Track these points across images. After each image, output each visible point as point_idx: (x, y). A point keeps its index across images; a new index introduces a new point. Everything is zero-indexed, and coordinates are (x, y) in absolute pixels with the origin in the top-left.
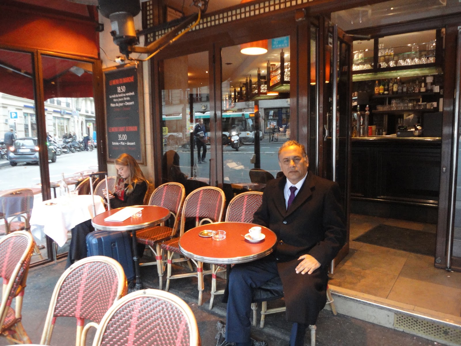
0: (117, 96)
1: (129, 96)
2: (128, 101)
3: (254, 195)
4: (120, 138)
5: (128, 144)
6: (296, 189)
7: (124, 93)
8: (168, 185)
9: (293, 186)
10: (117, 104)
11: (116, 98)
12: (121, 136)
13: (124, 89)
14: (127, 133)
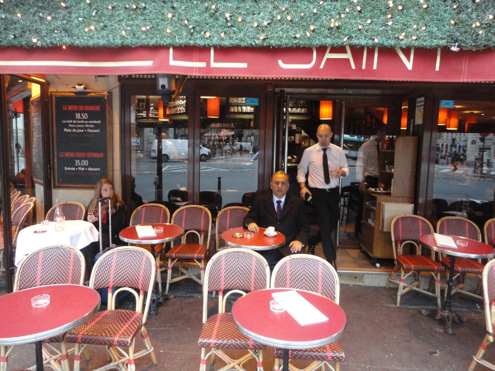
0: (74, 122)
1: (93, 124)
2: (91, 128)
3: (234, 209)
4: (78, 164)
5: (90, 169)
6: (281, 202)
7: (85, 120)
8: (146, 206)
9: (279, 200)
10: (74, 130)
11: (72, 124)
12: (80, 162)
13: (85, 116)
14: (89, 159)
